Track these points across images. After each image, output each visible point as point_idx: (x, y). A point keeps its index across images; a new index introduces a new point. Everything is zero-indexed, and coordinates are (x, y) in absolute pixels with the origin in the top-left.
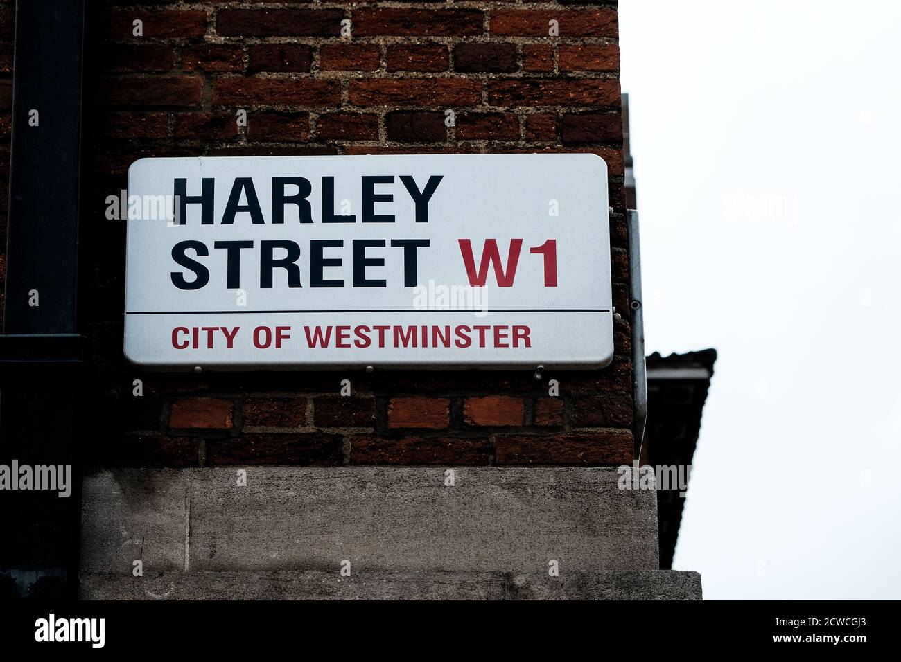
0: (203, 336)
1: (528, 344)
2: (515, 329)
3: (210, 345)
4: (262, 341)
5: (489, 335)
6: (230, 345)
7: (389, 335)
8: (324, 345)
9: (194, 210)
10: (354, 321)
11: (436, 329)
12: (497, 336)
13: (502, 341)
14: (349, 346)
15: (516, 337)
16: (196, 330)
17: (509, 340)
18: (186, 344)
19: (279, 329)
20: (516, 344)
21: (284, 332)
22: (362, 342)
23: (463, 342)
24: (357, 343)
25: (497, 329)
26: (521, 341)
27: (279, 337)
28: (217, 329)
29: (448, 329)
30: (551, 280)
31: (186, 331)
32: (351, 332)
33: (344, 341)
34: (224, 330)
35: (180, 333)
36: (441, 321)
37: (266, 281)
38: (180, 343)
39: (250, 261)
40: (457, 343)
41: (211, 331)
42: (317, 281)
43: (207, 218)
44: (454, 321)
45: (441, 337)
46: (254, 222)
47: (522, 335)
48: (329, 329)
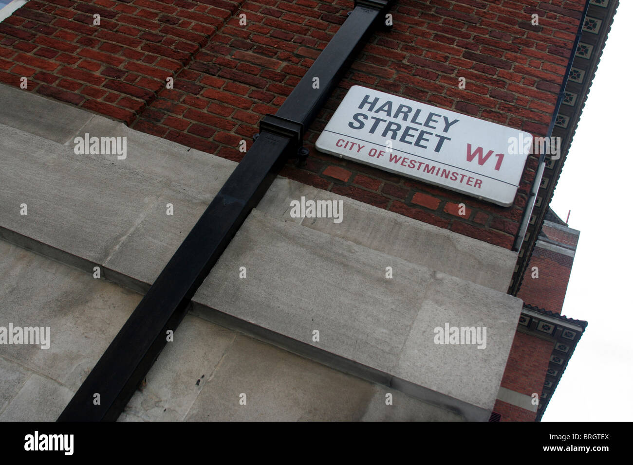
0: (350, 145)
1: (479, 187)
2: (477, 180)
3: (351, 149)
4: (372, 154)
5: (465, 179)
6: (358, 151)
7: (423, 167)
8: (396, 162)
9: (367, 106)
10: (412, 158)
11: (445, 171)
12: (469, 180)
13: (470, 183)
14: (406, 166)
15: (476, 183)
16: (348, 142)
17: (473, 184)
18: (341, 145)
19: (381, 152)
20: (475, 186)
21: (382, 153)
22: (412, 166)
23: (454, 178)
24: (409, 166)
25: (470, 178)
26: (478, 185)
27: (380, 154)
28: (356, 144)
29: (449, 171)
30: (498, 167)
31: (344, 141)
32: (409, 161)
33: (404, 163)
34: (359, 145)
35: (341, 141)
36: (448, 169)
37: (384, 134)
38: (339, 145)
39: (382, 126)
40: (451, 178)
41: (353, 144)
42: (402, 139)
43: (370, 109)
44: (453, 170)
45: (446, 174)
46: (387, 115)
47: (478, 183)
48: (401, 157)
